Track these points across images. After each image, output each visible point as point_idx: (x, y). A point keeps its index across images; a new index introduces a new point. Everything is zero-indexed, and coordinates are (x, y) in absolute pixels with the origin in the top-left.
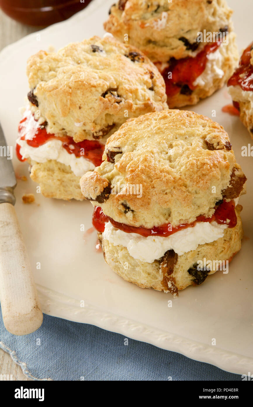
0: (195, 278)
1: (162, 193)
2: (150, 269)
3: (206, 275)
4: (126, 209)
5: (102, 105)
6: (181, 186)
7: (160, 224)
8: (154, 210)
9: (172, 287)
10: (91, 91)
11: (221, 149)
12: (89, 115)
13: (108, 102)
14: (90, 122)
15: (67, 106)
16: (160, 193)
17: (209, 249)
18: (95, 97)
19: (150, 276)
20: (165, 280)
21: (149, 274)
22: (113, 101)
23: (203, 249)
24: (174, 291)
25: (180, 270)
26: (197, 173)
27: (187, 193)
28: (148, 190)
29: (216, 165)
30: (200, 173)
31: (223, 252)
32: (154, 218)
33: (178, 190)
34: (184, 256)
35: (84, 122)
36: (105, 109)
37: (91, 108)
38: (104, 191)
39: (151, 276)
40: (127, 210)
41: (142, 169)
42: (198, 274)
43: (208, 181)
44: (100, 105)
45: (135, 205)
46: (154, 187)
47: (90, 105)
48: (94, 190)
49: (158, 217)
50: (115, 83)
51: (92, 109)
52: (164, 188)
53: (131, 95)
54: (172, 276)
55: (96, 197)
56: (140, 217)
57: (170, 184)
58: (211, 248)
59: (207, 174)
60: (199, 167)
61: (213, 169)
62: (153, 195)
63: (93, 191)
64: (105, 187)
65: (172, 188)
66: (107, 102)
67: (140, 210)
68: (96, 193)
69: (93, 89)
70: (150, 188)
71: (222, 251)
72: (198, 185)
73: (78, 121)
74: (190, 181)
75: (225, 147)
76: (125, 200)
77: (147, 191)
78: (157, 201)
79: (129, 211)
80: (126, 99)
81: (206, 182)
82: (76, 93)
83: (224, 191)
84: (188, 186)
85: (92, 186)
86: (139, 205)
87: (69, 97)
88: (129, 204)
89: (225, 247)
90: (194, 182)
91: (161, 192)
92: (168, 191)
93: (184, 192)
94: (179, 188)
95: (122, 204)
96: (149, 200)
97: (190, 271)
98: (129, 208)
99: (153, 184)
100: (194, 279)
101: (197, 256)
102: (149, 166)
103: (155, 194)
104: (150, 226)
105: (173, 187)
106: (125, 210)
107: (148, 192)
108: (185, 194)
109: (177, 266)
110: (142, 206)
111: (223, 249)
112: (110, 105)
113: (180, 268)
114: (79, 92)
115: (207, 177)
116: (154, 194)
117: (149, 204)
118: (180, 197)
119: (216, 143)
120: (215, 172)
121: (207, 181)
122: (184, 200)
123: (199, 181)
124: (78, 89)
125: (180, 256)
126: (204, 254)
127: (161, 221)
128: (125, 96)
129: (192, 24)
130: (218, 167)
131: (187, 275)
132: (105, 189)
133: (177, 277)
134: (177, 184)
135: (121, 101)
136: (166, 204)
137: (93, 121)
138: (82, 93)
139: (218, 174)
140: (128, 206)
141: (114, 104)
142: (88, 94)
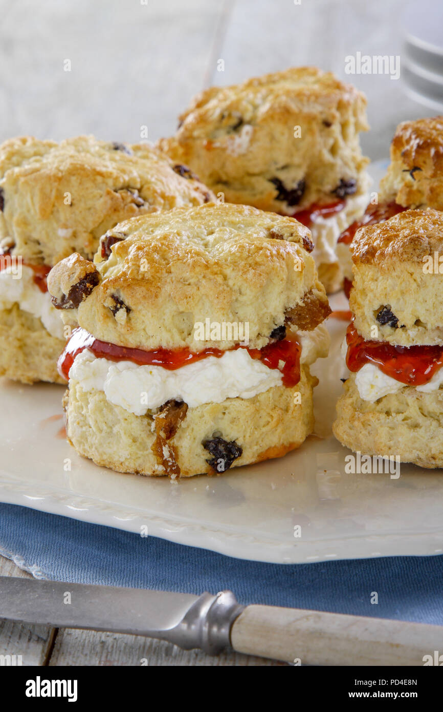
0: (214, 457)
1: (182, 282)
2: (137, 428)
3: (233, 456)
4: (117, 304)
5: (109, 202)
6: (216, 274)
7: (171, 344)
8: (164, 314)
9: (170, 459)
10: (94, 181)
11: (295, 242)
12: (84, 219)
13: (121, 200)
14: (85, 232)
15: (50, 198)
16: (179, 281)
17: (244, 407)
18: (99, 191)
19: (136, 445)
20: (160, 443)
21: (134, 441)
22: (129, 200)
23: (234, 405)
24: (173, 468)
25: (187, 434)
26: (246, 259)
27: (225, 287)
28: (159, 275)
29: (281, 255)
30: (251, 259)
31: (270, 424)
32: (163, 329)
33: (210, 279)
34: (198, 410)
35: (74, 229)
36: (113, 210)
37: (90, 209)
38: (86, 278)
39: (138, 444)
40: (119, 306)
41: (155, 246)
42: (220, 448)
43: (264, 274)
44: (106, 202)
45: (133, 296)
46: (171, 272)
47: (90, 203)
48: (69, 276)
49: (170, 331)
50: (138, 180)
51: (92, 211)
52: (188, 274)
53: (162, 201)
54: (174, 443)
55: (71, 288)
56: (138, 324)
57: (197, 269)
58: (248, 405)
59: (263, 262)
60: (251, 252)
61: (275, 258)
62: (166, 282)
63: (68, 278)
64: (88, 272)
65: (201, 277)
66: (118, 198)
67: (140, 307)
68: (71, 281)
69: (99, 179)
70: (164, 271)
71: (268, 423)
72: (245, 276)
73: (65, 226)
74: (233, 269)
75: (302, 241)
76: (117, 288)
77: (157, 276)
78: (172, 293)
79: (121, 307)
80: (150, 204)
81: (260, 275)
82: (69, 181)
83: (289, 310)
84: (227, 278)
85: (67, 272)
86: (139, 297)
87: (56, 184)
88: (123, 296)
89: (273, 415)
90: (239, 271)
91: (182, 280)
92: (192, 281)
93: (220, 284)
94: (212, 277)
95: (113, 296)
96: (159, 289)
97: (206, 445)
98: (122, 303)
99: (170, 267)
100: (210, 459)
101: (221, 415)
102: (168, 244)
103: (170, 281)
104: (153, 343)
105: (203, 275)
106: (115, 304)
107: (159, 278)
108: (221, 288)
109: (183, 424)
110: (144, 297)
111: (270, 419)
112: (122, 205)
113: (189, 430)
114: (73, 179)
115: (263, 268)
116: (168, 280)
117: (156, 296)
118: (211, 290)
119: (288, 233)
120: (278, 264)
121: (262, 273)
122: (218, 297)
123: (248, 270)
124: (74, 175)
125: (193, 409)
126: (234, 414)
127: (173, 340)
128: (151, 200)
129: (291, 155)
130: (284, 259)
131: (200, 449)
132: (87, 275)
133: (182, 447)
134: (209, 270)
135: (143, 205)
136: (185, 300)
137: (89, 231)
138: (79, 181)
139: (283, 271)
140: (121, 299)
141: (130, 205)
142: (89, 184)
